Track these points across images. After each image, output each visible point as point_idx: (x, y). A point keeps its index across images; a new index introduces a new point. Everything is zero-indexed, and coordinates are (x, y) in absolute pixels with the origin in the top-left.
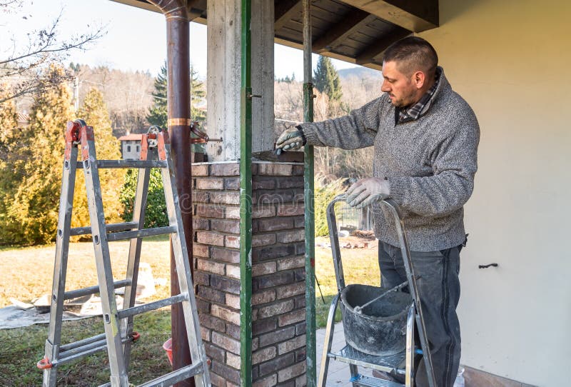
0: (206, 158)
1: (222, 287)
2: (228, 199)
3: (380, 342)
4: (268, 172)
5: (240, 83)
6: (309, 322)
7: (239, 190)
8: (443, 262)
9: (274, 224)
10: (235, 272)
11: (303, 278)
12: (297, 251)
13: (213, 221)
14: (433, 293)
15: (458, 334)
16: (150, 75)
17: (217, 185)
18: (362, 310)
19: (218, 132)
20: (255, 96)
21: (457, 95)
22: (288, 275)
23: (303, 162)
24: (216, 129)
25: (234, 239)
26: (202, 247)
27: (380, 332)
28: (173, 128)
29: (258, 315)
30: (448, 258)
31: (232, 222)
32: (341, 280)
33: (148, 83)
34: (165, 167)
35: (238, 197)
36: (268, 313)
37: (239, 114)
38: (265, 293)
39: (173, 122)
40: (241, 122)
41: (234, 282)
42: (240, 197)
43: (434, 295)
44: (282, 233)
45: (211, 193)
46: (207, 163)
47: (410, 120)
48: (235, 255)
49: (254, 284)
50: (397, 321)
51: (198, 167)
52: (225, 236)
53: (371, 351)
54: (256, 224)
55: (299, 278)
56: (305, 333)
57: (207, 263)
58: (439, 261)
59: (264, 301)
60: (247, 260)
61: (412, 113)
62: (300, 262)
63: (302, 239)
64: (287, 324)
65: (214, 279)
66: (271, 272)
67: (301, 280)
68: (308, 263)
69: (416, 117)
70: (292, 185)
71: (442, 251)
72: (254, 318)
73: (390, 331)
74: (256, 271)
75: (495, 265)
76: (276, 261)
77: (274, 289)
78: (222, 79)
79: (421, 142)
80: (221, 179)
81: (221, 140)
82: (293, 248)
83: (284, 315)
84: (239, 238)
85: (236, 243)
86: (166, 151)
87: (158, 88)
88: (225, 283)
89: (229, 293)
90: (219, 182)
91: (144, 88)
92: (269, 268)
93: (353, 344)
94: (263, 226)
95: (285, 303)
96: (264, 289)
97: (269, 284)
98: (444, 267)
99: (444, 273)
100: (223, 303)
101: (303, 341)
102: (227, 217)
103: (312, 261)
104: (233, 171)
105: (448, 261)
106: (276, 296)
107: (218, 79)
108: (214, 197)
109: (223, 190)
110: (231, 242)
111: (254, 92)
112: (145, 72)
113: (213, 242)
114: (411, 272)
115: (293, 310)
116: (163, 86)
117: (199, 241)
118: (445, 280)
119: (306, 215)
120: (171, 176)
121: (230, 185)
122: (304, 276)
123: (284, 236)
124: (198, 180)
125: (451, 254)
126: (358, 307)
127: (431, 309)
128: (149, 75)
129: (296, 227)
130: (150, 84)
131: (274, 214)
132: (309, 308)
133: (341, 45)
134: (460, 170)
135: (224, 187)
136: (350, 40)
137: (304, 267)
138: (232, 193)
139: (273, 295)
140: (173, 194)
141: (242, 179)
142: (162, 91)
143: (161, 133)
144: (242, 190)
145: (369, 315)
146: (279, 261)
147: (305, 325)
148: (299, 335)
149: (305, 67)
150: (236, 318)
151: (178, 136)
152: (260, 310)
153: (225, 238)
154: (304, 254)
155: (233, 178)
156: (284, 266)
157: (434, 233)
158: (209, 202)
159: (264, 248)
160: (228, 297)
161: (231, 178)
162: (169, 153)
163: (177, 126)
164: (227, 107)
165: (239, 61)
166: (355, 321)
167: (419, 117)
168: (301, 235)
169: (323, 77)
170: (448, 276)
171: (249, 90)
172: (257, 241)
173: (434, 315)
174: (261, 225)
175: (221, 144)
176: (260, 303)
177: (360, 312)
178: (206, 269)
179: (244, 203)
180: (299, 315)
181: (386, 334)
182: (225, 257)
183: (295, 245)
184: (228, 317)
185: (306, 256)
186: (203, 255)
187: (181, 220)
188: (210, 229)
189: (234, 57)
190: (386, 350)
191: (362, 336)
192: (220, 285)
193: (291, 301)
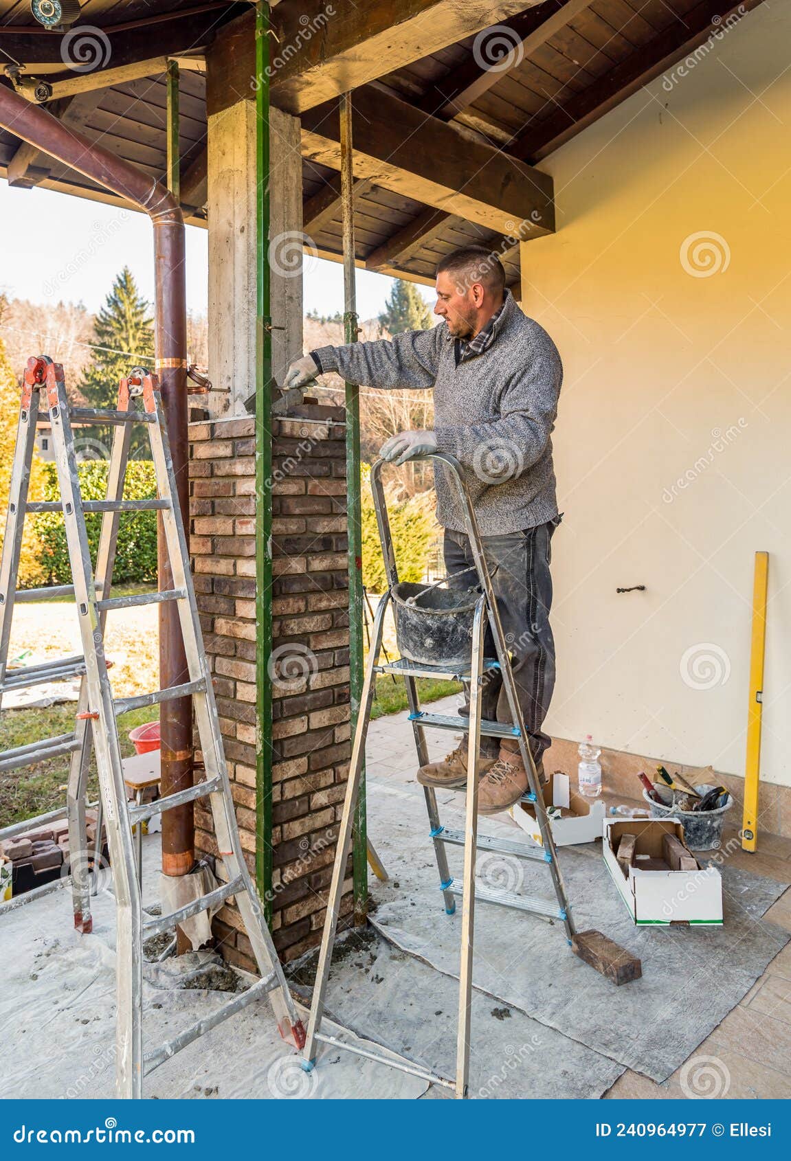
0: (206, 416)
1: (231, 592)
2: (239, 468)
3: (440, 645)
4: (295, 433)
5: (255, 311)
6: (353, 648)
7: (254, 455)
8: (528, 546)
9: (303, 506)
10: (249, 569)
11: (346, 585)
12: (337, 546)
13: (217, 501)
14: (514, 589)
15: (551, 646)
16: (84, 310)
17: (224, 450)
18: (417, 601)
19: (224, 380)
20: (276, 328)
21: (531, 320)
22: (324, 579)
23: (345, 421)
24: (221, 375)
25: (248, 523)
26: (200, 540)
27: (440, 630)
28: (162, 370)
29: (281, 630)
30: (534, 541)
31: (245, 500)
32: (392, 572)
33: (81, 323)
34: (154, 422)
35: (253, 465)
36: (296, 628)
37: (254, 354)
38: (291, 600)
39: (163, 363)
40: (257, 364)
41: (248, 583)
42: (256, 465)
43: (517, 591)
44: (316, 519)
45: (215, 462)
46: (209, 422)
47: (474, 355)
48: (249, 544)
49: (277, 587)
50: (461, 614)
51: (196, 428)
52: (234, 521)
53: (430, 658)
54: (277, 503)
55: (339, 583)
56: (348, 665)
57: (209, 561)
58: (522, 545)
59: (289, 611)
60: (265, 550)
61: (474, 345)
62: (341, 562)
63: (342, 530)
64: (321, 647)
65: (219, 581)
66: (299, 572)
67: (343, 588)
68: (352, 564)
69: (480, 350)
70: (328, 453)
71: (525, 531)
72: (276, 633)
73: (453, 630)
74: (279, 568)
75: (642, 588)
76: (307, 558)
77: (304, 595)
78: (229, 306)
79: (487, 382)
80: (229, 443)
81: (229, 390)
82: (331, 542)
83: (318, 634)
84: (254, 521)
85: (250, 527)
86: (155, 400)
87: (101, 333)
88: (234, 585)
89: (241, 598)
90: (226, 446)
91: (74, 333)
92: (296, 565)
93: (407, 654)
94: (288, 507)
95: (319, 617)
96: (288, 595)
97: (296, 588)
98: (529, 552)
99: (529, 560)
100: (232, 614)
101: (345, 674)
102: (238, 493)
103: (358, 560)
104: (247, 429)
105: (534, 545)
106: (306, 606)
107: (225, 305)
108: (219, 468)
109: (232, 457)
110: (244, 527)
111: (276, 321)
112: (75, 305)
113: (217, 531)
114: (479, 551)
115: (329, 630)
116: (109, 329)
117: (196, 531)
118: (530, 572)
119: (348, 497)
120: (162, 433)
121: (242, 449)
122: (347, 583)
123: (317, 523)
124: (195, 446)
125: (537, 535)
126: (411, 598)
127: (511, 609)
128: (82, 309)
129: (334, 511)
130: (85, 327)
131: (303, 491)
132: (353, 627)
133: (413, 259)
134: (527, 410)
135: (233, 452)
136: (426, 252)
137: (347, 570)
138: (245, 460)
139: (302, 604)
140: (166, 456)
141: (259, 440)
142: (107, 339)
143: (149, 377)
144: (258, 454)
145: (425, 607)
146: (310, 558)
147: (349, 652)
148: (340, 666)
149: (346, 289)
150: (250, 632)
151: (170, 382)
152: (284, 623)
153: (234, 523)
154: (346, 551)
155: (246, 440)
156: (318, 565)
157: (512, 509)
158: (212, 475)
159: (288, 537)
160: (239, 604)
161: (243, 440)
162: (159, 403)
163: (168, 368)
164: (237, 343)
165: (254, 282)
166: (408, 619)
167: (484, 350)
168: (343, 524)
169: (402, 314)
170: (535, 565)
171: (267, 319)
172: (278, 526)
173: (516, 618)
174: (285, 505)
175: (229, 396)
176: (284, 613)
177: (414, 604)
178: (207, 570)
179: (260, 473)
180: (340, 637)
181: (448, 633)
182: (234, 550)
183: (334, 538)
184: (238, 633)
185: (350, 553)
186: (203, 550)
187: (176, 492)
188: (213, 515)
189: (246, 275)
190: (449, 657)
191: (417, 639)
192: (227, 590)
193: (327, 616)
